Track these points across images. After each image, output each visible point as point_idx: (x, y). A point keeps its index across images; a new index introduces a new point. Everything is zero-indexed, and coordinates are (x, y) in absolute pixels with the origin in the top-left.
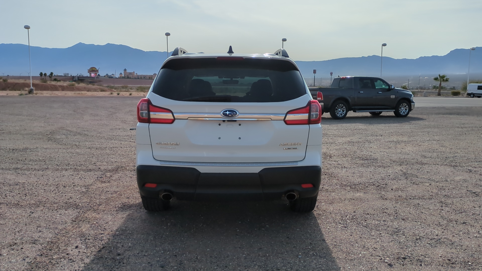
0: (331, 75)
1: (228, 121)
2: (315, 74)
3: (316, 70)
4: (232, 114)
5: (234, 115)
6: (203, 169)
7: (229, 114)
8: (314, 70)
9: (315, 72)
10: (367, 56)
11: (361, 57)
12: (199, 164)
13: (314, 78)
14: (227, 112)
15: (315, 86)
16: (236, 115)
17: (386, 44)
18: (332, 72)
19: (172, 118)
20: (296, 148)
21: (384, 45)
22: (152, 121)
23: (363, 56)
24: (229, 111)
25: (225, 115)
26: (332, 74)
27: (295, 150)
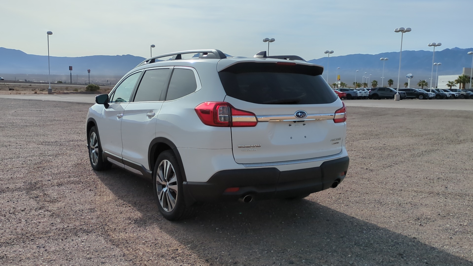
0: (89, 73)
1: (298, 121)
2: (71, 71)
3: (72, 67)
4: (303, 115)
5: (304, 116)
6: (282, 168)
7: (300, 115)
8: (70, 67)
9: (71, 68)
10: (122, 55)
11: (116, 55)
12: (279, 164)
13: (70, 75)
14: (299, 113)
15: (72, 83)
16: (305, 115)
17: (155, 46)
18: (90, 70)
19: (256, 121)
20: (338, 143)
21: (153, 46)
22: (233, 125)
23: (118, 55)
24: (301, 112)
25: (298, 116)
26: (90, 71)
27: (338, 144)
